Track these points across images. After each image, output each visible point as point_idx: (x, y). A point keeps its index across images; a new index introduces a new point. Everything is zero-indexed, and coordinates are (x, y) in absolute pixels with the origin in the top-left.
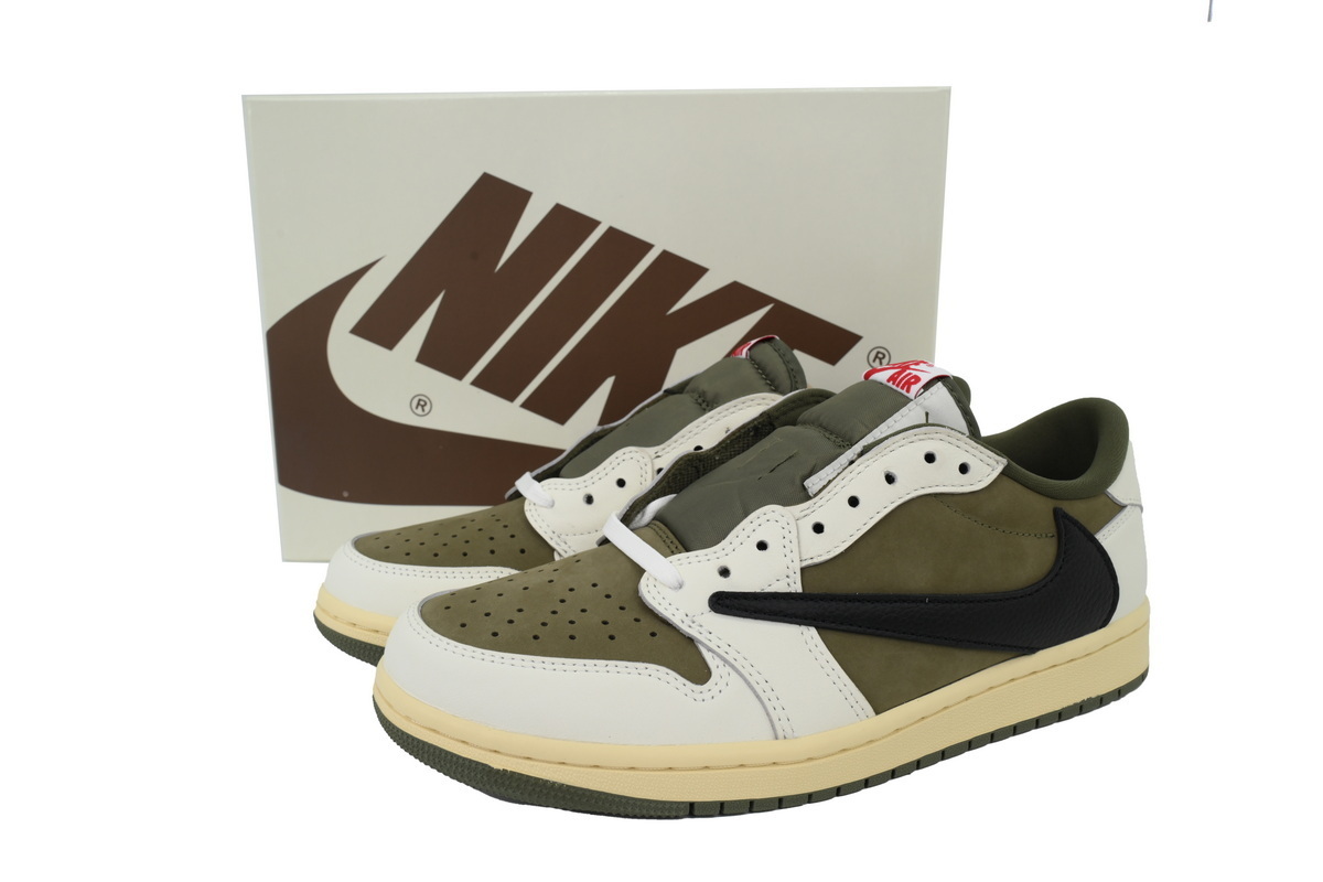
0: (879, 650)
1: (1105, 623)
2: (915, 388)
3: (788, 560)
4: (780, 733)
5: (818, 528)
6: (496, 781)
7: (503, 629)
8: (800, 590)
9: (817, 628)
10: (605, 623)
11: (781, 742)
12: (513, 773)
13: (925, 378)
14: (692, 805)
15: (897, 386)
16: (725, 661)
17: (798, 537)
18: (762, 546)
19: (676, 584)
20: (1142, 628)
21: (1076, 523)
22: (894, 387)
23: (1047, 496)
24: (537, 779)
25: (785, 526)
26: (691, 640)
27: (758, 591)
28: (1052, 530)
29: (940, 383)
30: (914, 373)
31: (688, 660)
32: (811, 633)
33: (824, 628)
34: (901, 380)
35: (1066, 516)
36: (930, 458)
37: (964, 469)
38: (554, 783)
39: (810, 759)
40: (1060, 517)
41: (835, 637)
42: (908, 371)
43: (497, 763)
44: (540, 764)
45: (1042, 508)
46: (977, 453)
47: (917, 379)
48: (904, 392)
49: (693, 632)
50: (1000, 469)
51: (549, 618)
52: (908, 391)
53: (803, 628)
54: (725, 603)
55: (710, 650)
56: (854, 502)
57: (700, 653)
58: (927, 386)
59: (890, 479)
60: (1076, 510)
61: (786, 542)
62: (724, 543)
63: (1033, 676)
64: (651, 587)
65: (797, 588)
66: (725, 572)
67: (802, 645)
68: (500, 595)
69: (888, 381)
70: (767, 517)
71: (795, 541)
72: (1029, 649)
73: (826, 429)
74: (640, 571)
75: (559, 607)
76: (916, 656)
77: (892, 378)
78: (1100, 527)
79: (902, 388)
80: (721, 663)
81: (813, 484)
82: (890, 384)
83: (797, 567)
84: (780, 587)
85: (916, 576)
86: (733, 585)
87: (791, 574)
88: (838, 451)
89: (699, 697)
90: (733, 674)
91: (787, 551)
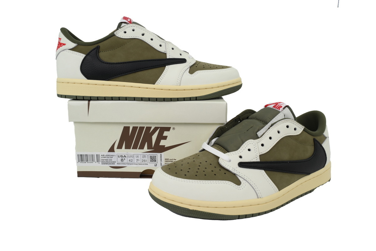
0: (279, 175)
1: (324, 166)
2: (281, 109)
3: (256, 153)
4: (259, 197)
5: (262, 145)
6: (191, 213)
7: (187, 173)
8: (259, 161)
9: (264, 170)
10: (212, 171)
11: (259, 199)
12: (195, 210)
13: (283, 106)
14: (239, 216)
15: (276, 108)
16: (244, 179)
17: (258, 147)
18: (249, 150)
19: (229, 161)
20: (330, 168)
21: (318, 142)
22: (275, 109)
23: (312, 135)
24: (202, 212)
25: (255, 145)
26: (235, 174)
27: (250, 161)
28: (313, 144)
29: (287, 107)
30: (280, 105)
31: (235, 179)
32: (263, 172)
33: (266, 170)
34: (277, 107)
35: (316, 140)
36: (288, 127)
37: (295, 129)
38: (206, 212)
39: (266, 203)
40: (315, 140)
41: (268, 172)
42: (278, 105)
43: (191, 208)
44: (202, 208)
45: (311, 138)
46: (298, 125)
47: (281, 107)
48: (278, 110)
49: (235, 172)
50: (303, 129)
51: (198, 170)
52: (279, 109)
53: (261, 170)
54: (242, 165)
55: (240, 177)
56: (270, 138)
57: (237, 178)
58: (284, 108)
59: (279, 132)
60: (318, 138)
61: (255, 149)
62: (239, 150)
63: (310, 180)
64: (222, 162)
65: (259, 160)
66: (241, 157)
67: (261, 174)
68: (182, 165)
69: (273, 107)
70: (250, 143)
71: (257, 148)
72: (308, 174)
73: (259, 120)
74: (218, 158)
75: (199, 167)
76: (286, 176)
77: (274, 107)
78: (322, 143)
79: (277, 109)
80: (243, 180)
81: (259, 134)
82: (274, 108)
83: (258, 155)
84: (255, 160)
85: (285, 157)
86: (243, 160)
87: (257, 157)
88: (264, 125)
89: (239, 188)
90: (246, 182)
91: (256, 151)
